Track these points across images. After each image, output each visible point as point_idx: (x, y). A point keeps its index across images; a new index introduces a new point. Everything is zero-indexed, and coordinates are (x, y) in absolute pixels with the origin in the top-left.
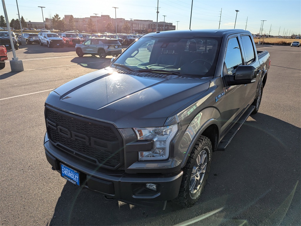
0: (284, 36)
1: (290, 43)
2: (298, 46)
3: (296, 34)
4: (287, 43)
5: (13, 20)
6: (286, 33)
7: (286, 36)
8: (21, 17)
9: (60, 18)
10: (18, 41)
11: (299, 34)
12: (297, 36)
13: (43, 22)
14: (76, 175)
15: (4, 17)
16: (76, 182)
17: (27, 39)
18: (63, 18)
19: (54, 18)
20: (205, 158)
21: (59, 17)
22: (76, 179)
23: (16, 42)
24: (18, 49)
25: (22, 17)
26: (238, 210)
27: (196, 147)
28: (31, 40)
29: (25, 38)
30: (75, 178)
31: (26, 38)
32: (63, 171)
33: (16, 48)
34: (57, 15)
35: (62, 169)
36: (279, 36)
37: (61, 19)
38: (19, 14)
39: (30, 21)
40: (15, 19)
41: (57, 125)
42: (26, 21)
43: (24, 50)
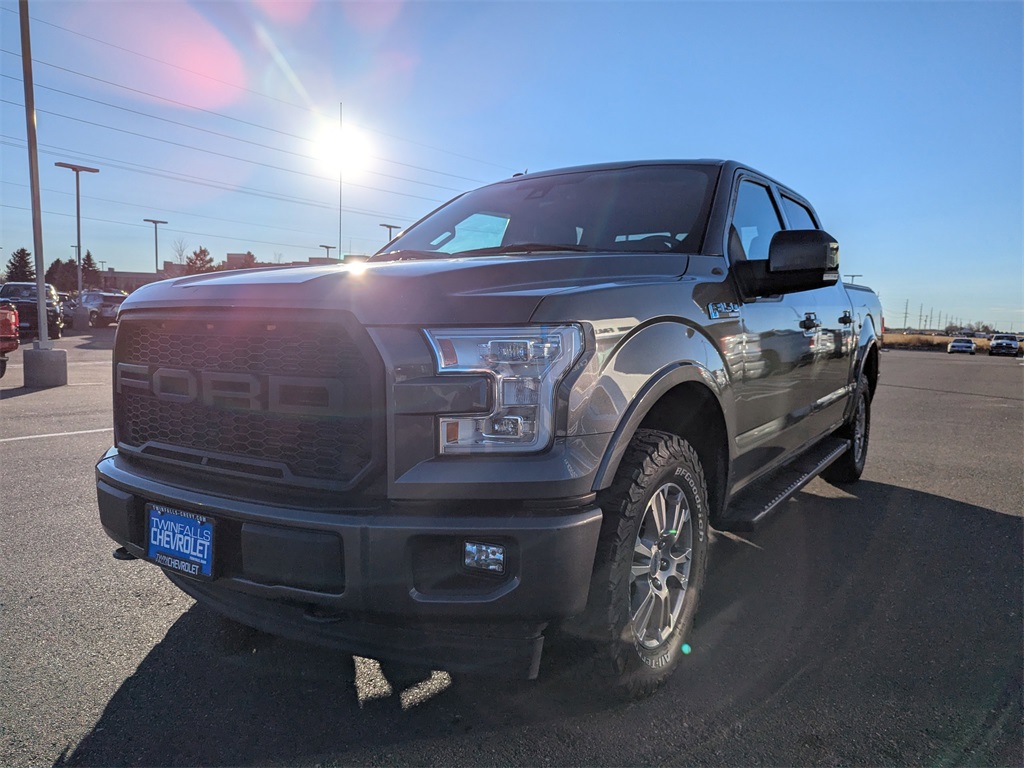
0: (922, 328)
1: (946, 345)
2: (972, 353)
3: (958, 325)
4: (935, 343)
5: (58, 261)
6: (928, 320)
7: (928, 328)
8: (83, 255)
9: (211, 260)
10: (62, 315)
11: (969, 325)
12: (962, 329)
13: (155, 272)
14: (202, 536)
15: (29, 255)
16: (201, 565)
17: (93, 312)
18: (223, 262)
19: (191, 260)
20: (684, 523)
21: (208, 258)
22: (202, 552)
23: (56, 315)
24: (58, 338)
25: (88, 256)
26: (817, 713)
27: (649, 452)
28: (107, 315)
29: (89, 307)
30: (199, 548)
31: (92, 307)
32: (155, 533)
33: (54, 333)
34: (203, 252)
35: (153, 529)
36: (909, 329)
37: (213, 264)
38: (79, 247)
39: (111, 270)
40: (64, 260)
41: (153, 369)
42: (99, 267)
43: (78, 340)
